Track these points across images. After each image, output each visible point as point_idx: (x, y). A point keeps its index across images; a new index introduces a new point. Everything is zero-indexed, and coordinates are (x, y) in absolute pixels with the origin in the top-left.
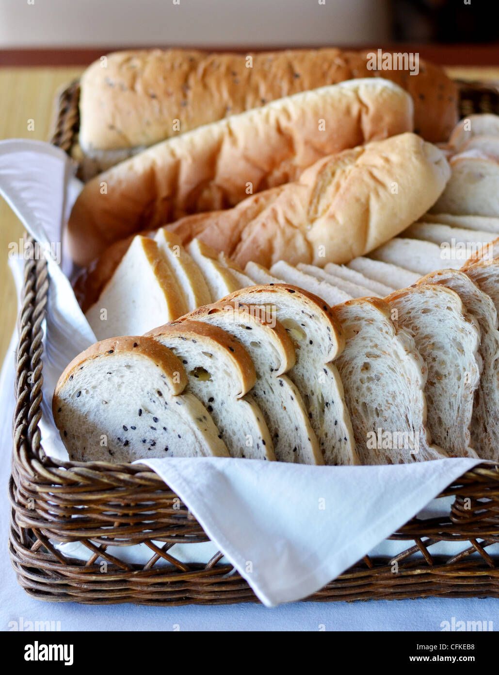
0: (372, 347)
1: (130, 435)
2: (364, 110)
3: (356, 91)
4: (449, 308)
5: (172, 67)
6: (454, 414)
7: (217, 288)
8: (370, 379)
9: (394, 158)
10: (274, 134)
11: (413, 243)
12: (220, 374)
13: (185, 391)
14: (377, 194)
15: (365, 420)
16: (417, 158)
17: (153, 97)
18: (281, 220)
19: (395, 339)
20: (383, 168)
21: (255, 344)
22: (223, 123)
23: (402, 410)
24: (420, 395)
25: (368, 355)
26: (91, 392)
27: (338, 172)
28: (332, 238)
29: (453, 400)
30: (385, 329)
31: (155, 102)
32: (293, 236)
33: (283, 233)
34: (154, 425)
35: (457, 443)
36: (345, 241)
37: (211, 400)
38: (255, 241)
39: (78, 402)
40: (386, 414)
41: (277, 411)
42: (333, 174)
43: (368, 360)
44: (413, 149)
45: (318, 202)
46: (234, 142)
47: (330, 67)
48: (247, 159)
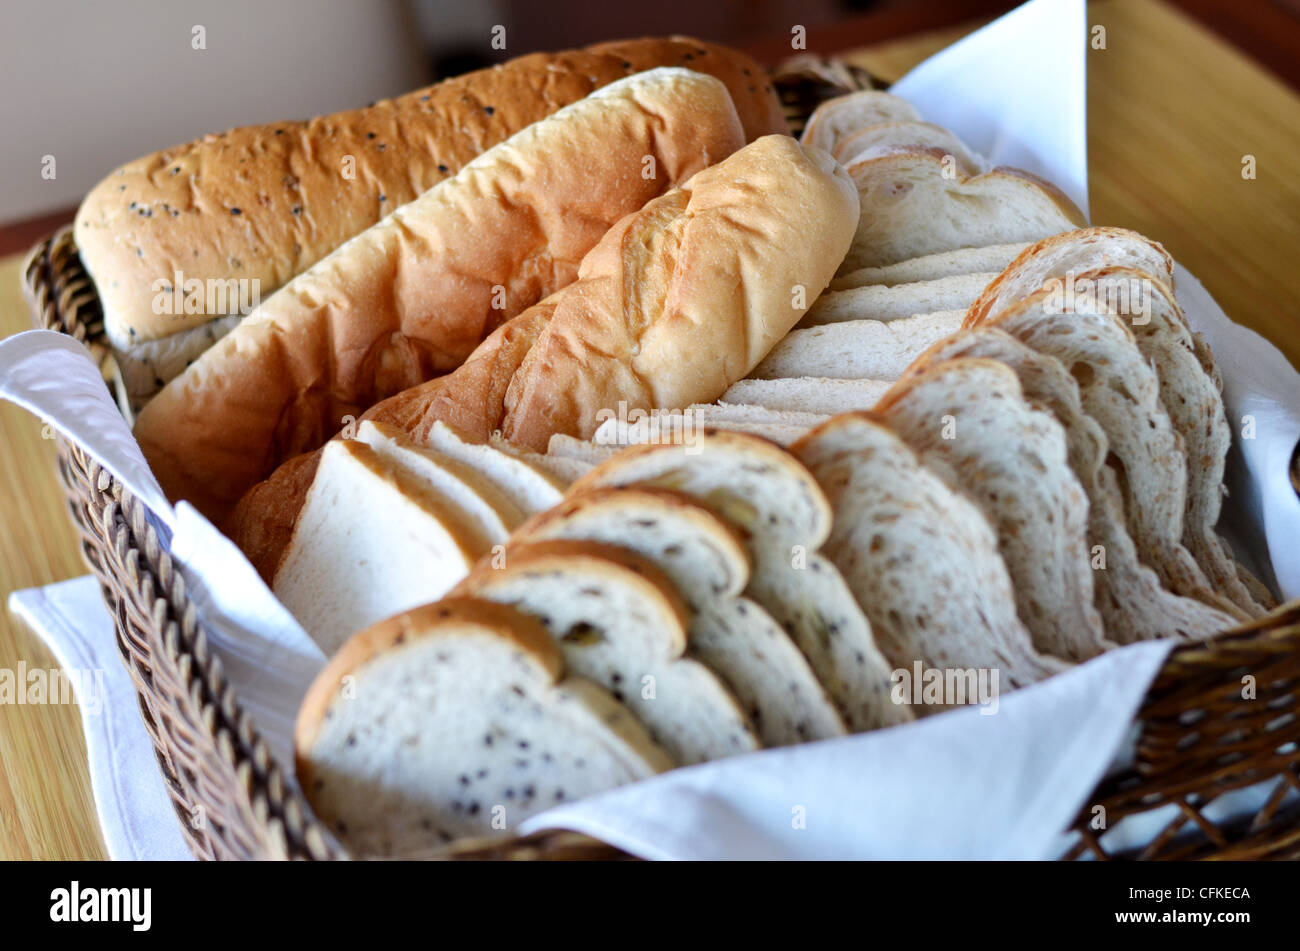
0: (882, 501)
1: (480, 791)
2: (656, 125)
3: (628, 95)
4: (997, 395)
5: (251, 151)
6: (1060, 588)
7: (523, 490)
8: (892, 563)
9: (761, 181)
10: (496, 210)
11: (831, 330)
12: (625, 623)
13: (565, 675)
14: (753, 253)
15: (902, 642)
16: (803, 170)
17: (237, 212)
18: (578, 350)
19: (923, 475)
20: (748, 202)
21: (673, 550)
22: (387, 221)
23: (970, 603)
24: (997, 563)
25: (879, 518)
26: (376, 730)
27: (658, 239)
28: (686, 356)
29: (1049, 562)
30: (898, 460)
31: (240, 220)
32: (610, 373)
33: (590, 371)
34: (521, 754)
35: (1080, 640)
36: (713, 357)
37: (617, 678)
38: (538, 403)
39: (355, 756)
40: (942, 618)
41: (747, 665)
42: (648, 244)
43: (879, 529)
44: (789, 157)
45: (639, 300)
46: (422, 248)
47: (545, 81)
48: (456, 271)
